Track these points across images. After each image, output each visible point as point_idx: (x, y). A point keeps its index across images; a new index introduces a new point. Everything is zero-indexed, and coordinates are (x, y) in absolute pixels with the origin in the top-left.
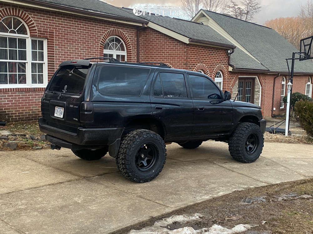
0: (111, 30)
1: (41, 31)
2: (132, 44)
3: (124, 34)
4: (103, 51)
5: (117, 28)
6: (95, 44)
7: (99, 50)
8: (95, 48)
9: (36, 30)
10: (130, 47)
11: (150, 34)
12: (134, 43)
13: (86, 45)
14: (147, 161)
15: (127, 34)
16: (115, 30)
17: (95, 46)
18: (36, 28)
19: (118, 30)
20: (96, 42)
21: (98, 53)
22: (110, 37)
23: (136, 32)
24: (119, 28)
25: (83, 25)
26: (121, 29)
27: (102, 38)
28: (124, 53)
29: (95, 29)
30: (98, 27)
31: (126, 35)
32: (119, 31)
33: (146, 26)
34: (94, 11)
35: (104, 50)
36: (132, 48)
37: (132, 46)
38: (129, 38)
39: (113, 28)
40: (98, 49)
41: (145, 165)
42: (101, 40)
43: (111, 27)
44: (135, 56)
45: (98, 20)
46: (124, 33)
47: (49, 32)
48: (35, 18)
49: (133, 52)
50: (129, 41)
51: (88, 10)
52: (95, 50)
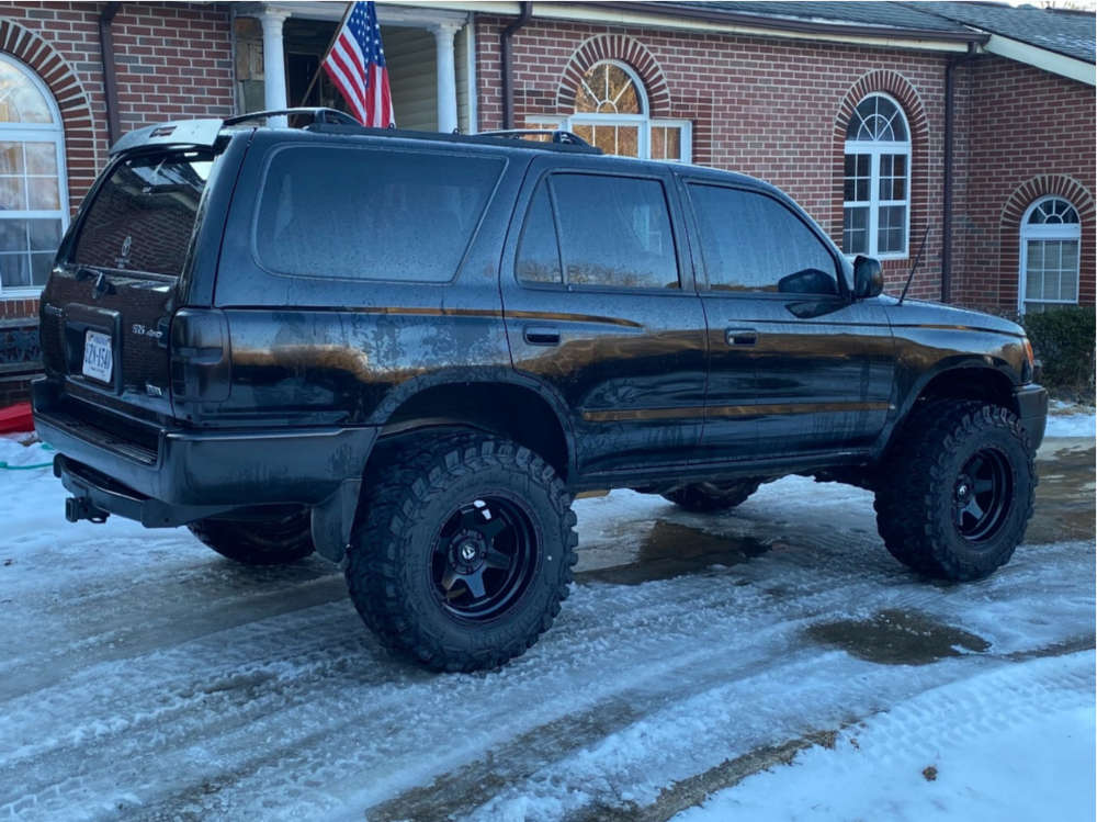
0: (868, 73)
1: (679, 99)
2: (929, 116)
3: (906, 82)
4: (843, 147)
5: (886, 66)
6: (822, 126)
7: (833, 142)
8: (822, 139)
9: (666, 96)
10: (925, 126)
11: (994, 77)
12: (937, 110)
13: (796, 132)
14: (484, 574)
15: (914, 82)
16: (881, 73)
17: (823, 133)
18: (666, 91)
19: (890, 71)
20: (824, 119)
21: (828, 153)
22: (865, 98)
23: (943, 73)
24: (892, 67)
25: (790, 67)
26: (899, 67)
27: (842, 103)
28: (904, 148)
29: (824, 77)
30: (831, 70)
31: (914, 87)
32: (892, 74)
33: (979, 51)
34: (828, 18)
35: (846, 143)
36: (931, 129)
37: (931, 122)
38: (923, 97)
39: (877, 66)
40: (829, 139)
41: (476, 596)
42: (840, 111)
43: (869, 65)
44: (938, 154)
45: (830, 47)
46: (907, 79)
47: (701, 100)
48: (664, 59)
49: (932, 141)
50: (923, 106)
51: (810, 16)
52: (822, 146)
